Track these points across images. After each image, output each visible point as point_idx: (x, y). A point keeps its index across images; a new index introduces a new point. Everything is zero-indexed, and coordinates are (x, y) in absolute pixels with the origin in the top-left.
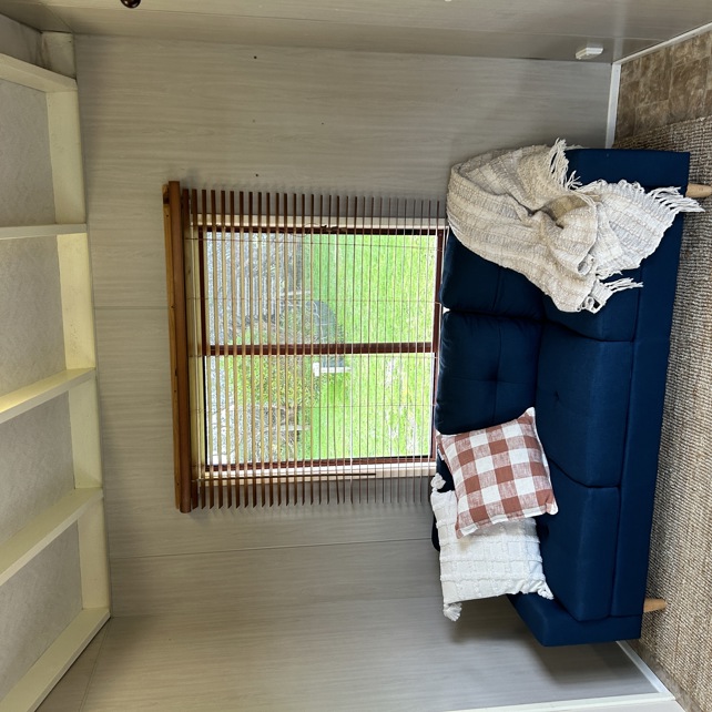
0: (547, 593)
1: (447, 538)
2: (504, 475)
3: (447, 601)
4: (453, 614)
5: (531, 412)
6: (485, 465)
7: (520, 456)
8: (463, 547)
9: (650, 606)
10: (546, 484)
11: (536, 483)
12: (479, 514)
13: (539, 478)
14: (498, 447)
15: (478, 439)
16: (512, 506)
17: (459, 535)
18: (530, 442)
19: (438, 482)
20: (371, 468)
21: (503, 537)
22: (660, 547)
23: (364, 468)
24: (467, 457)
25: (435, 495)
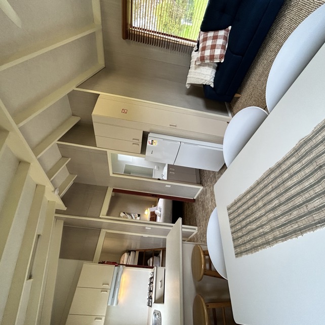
0: (212, 86)
1: (193, 65)
2: (213, 47)
3: (187, 82)
4: (188, 86)
5: (230, 28)
6: (209, 43)
7: (220, 42)
8: (196, 68)
9: (237, 95)
10: (224, 53)
11: (221, 52)
12: (202, 59)
13: (223, 50)
14: (215, 38)
15: (211, 34)
16: (212, 57)
17: (195, 64)
18: (225, 38)
19: (195, 48)
20: (178, 40)
21: (207, 68)
22: (247, 81)
23: (176, 39)
24: (205, 39)
25: (193, 52)
